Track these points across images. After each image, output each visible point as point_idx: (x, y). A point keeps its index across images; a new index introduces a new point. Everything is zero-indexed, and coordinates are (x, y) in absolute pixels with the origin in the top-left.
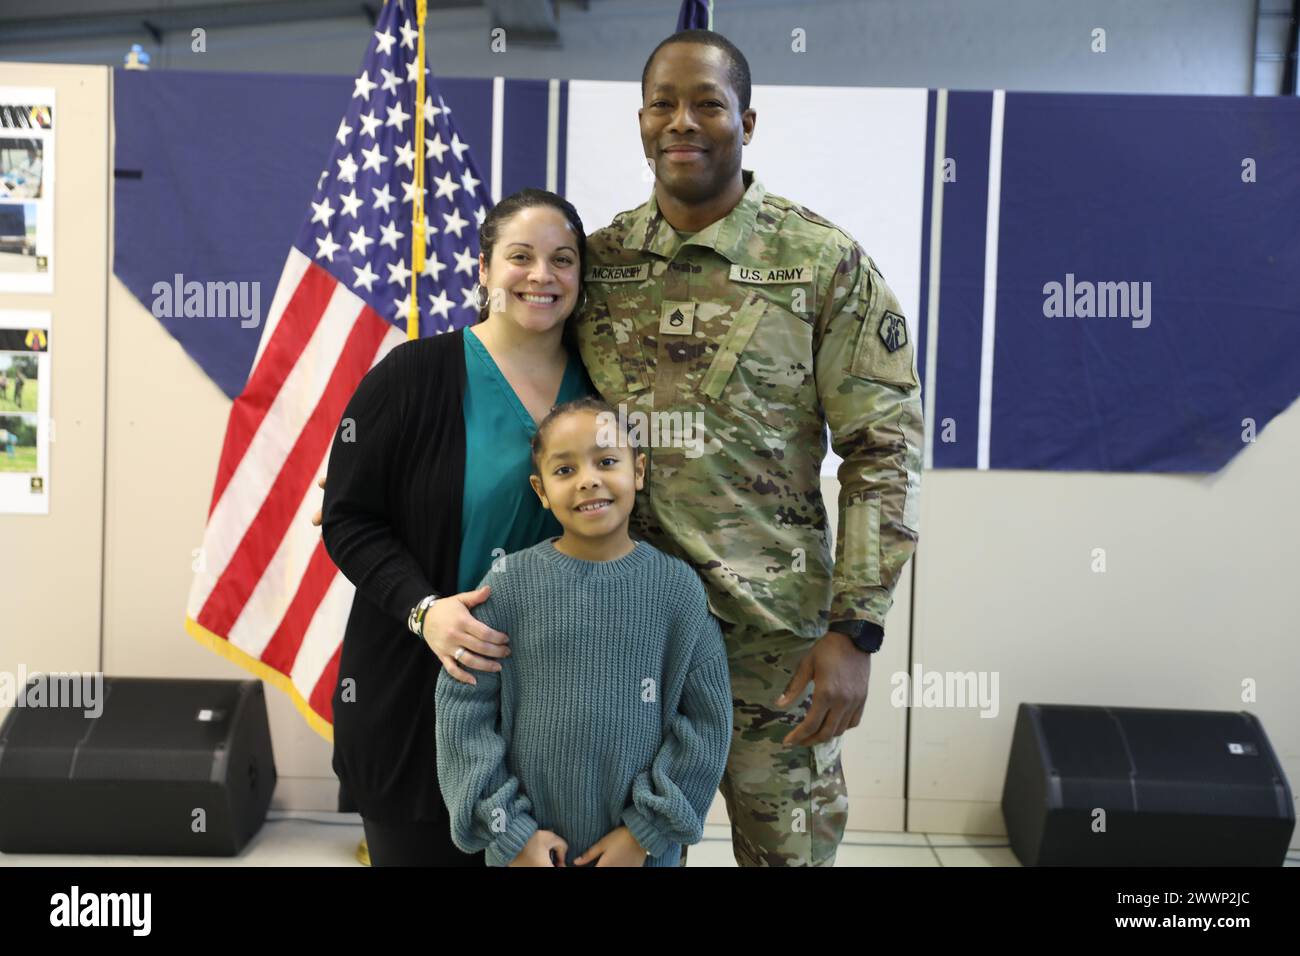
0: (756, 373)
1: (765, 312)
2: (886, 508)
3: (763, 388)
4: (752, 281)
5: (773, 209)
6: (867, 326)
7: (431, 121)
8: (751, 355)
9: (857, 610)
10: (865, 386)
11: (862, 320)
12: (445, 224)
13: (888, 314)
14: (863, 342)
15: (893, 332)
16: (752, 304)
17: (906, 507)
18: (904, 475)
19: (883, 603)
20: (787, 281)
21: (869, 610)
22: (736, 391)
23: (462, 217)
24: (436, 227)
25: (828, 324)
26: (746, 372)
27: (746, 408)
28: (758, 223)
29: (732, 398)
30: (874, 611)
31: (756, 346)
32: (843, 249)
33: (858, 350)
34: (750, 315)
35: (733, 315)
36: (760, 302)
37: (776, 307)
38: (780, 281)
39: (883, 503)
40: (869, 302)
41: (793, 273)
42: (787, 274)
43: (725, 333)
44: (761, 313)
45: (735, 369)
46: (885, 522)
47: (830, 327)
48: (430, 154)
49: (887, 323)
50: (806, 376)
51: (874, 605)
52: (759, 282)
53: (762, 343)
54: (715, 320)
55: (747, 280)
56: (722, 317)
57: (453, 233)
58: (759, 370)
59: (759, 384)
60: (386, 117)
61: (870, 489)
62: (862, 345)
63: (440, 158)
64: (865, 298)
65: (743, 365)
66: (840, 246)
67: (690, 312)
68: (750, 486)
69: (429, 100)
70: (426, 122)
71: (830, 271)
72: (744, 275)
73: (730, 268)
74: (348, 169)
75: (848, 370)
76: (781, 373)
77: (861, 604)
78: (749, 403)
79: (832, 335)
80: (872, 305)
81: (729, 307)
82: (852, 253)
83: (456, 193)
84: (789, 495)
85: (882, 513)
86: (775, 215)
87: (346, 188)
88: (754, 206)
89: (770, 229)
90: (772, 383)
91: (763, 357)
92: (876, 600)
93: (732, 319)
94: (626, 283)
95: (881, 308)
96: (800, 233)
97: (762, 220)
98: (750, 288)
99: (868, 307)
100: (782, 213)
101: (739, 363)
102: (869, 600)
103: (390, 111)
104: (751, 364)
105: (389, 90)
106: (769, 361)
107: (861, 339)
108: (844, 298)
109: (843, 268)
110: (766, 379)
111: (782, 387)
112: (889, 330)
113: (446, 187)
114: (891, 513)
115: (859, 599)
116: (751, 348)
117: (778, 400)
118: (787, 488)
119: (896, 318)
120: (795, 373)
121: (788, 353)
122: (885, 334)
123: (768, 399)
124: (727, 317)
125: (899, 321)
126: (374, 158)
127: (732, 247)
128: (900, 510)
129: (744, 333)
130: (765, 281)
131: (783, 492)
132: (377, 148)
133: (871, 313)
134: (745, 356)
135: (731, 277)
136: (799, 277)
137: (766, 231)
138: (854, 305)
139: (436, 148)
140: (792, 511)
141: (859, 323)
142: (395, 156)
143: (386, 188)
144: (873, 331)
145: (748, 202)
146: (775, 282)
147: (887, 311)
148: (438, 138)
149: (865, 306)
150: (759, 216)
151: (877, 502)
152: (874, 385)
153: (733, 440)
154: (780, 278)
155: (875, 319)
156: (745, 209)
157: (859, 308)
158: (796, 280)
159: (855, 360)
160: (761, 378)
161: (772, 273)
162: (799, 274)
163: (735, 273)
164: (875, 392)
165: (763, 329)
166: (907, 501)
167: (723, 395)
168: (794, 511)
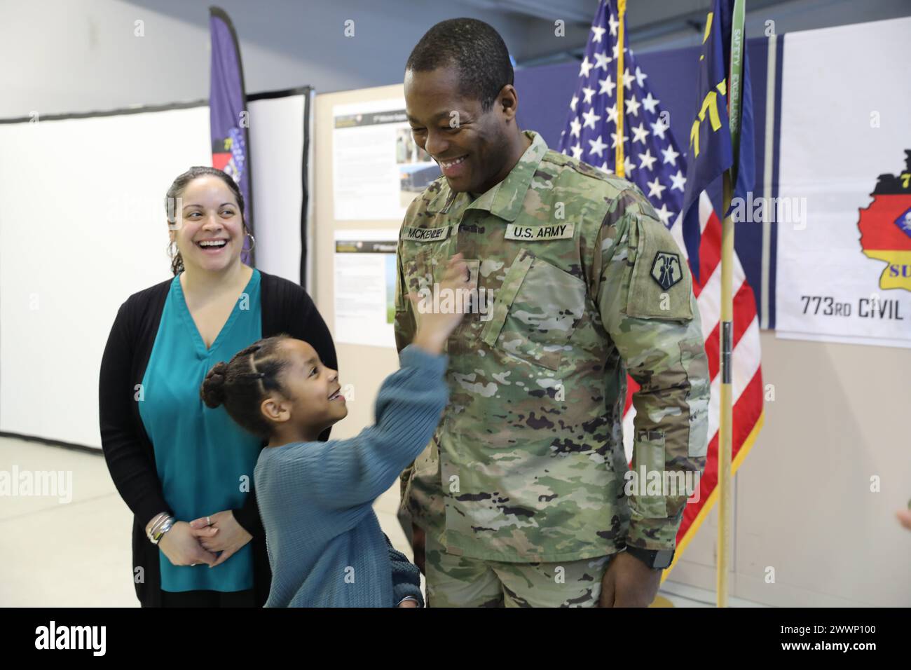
0: (527, 322)
1: (531, 267)
2: (670, 446)
3: (535, 333)
4: (524, 238)
5: (550, 166)
6: (638, 268)
7: (629, 86)
8: (520, 307)
9: (648, 540)
10: (642, 325)
11: (632, 265)
12: (641, 161)
13: (660, 255)
14: (635, 285)
15: (667, 270)
16: (521, 260)
17: (690, 439)
18: (686, 409)
19: (671, 530)
20: (553, 237)
21: (658, 539)
22: (508, 339)
23: (652, 155)
24: (634, 164)
25: (602, 273)
26: (517, 320)
27: (520, 353)
28: (536, 181)
29: (506, 345)
30: (663, 539)
31: (524, 298)
32: (609, 201)
33: (631, 293)
34: (520, 270)
35: (506, 270)
36: (528, 258)
37: (542, 262)
38: (547, 237)
39: (667, 441)
40: (637, 248)
41: (558, 230)
42: (553, 231)
43: (500, 287)
44: (528, 268)
45: (506, 319)
46: (670, 459)
47: (603, 276)
48: (629, 111)
49: (660, 263)
50: (575, 321)
51: (663, 533)
52: (530, 239)
53: (529, 295)
54: (493, 274)
55: (520, 238)
56: (497, 273)
57: (646, 168)
58: (530, 319)
59: (532, 330)
60: (599, 88)
61: (655, 429)
62: (634, 289)
63: (636, 113)
64: (633, 244)
65: (513, 315)
66: (606, 198)
67: (476, 268)
68: (523, 423)
69: (627, 71)
70: (625, 88)
71: (596, 224)
72: (518, 233)
73: (506, 228)
74: (576, 127)
75: (624, 311)
76: (549, 320)
77: (651, 534)
78: (523, 350)
79: (606, 282)
80: (640, 251)
81: (502, 264)
82: (619, 204)
83: (648, 138)
84: (563, 428)
85: (666, 450)
86: (551, 171)
87: (574, 141)
88: (531, 166)
89: (547, 185)
90: (544, 329)
91: (532, 307)
92: (664, 529)
93: (504, 275)
94: (433, 242)
95: (651, 252)
96: (570, 189)
97: (540, 178)
98: (523, 244)
99: (637, 253)
100: (559, 169)
101: (509, 314)
102: (658, 530)
103: (602, 83)
104: (521, 314)
105: (601, 68)
106: (537, 310)
107: (633, 283)
108: (612, 247)
109: (608, 220)
110: (538, 326)
111: (554, 331)
112: (662, 270)
113: (640, 134)
114: (676, 449)
115: (649, 530)
116: (519, 300)
117: (552, 343)
118: (561, 423)
119: (669, 256)
120: (564, 317)
121: (555, 301)
122: (657, 274)
123: (543, 343)
124: (501, 272)
125: (672, 259)
126: (591, 118)
127: (507, 207)
128: (685, 444)
129: (514, 287)
130: (535, 238)
131: (557, 426)
132: (592, 111)
133: (641, 258)
134: (514, 307)
135: (507, 236)
136: (562, 234)
137: (543, 187)
138: (624, 252)
139: (633, 106)
140: (568, 442)
141: (630, 268)
142: (607, 115)
143: (600, 139)
144: (646, 273)
145: (524, 164)
146: (543, 238)
147: (658, 253)
148: (634, 98)
149: (634, 252)
150: (537, 174)
151: (662, 441)
152: (650, 323)
153: (508, 383)
154: (547, 234)
155: (646, 263)
156: (520, 170)
157: (629, 255)
158: (559, 237)
159: (629, 302)
160: (532, 325)
161: (541, 230)
162: (562, 230)
163: (510, 232)
164: (652, 329)
165: (530, 283)
166: (690, 434)
167: (497, 342)
168: (571, 442)
